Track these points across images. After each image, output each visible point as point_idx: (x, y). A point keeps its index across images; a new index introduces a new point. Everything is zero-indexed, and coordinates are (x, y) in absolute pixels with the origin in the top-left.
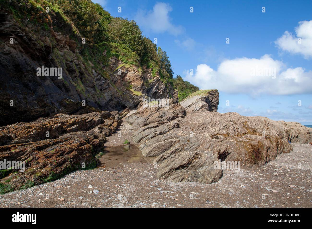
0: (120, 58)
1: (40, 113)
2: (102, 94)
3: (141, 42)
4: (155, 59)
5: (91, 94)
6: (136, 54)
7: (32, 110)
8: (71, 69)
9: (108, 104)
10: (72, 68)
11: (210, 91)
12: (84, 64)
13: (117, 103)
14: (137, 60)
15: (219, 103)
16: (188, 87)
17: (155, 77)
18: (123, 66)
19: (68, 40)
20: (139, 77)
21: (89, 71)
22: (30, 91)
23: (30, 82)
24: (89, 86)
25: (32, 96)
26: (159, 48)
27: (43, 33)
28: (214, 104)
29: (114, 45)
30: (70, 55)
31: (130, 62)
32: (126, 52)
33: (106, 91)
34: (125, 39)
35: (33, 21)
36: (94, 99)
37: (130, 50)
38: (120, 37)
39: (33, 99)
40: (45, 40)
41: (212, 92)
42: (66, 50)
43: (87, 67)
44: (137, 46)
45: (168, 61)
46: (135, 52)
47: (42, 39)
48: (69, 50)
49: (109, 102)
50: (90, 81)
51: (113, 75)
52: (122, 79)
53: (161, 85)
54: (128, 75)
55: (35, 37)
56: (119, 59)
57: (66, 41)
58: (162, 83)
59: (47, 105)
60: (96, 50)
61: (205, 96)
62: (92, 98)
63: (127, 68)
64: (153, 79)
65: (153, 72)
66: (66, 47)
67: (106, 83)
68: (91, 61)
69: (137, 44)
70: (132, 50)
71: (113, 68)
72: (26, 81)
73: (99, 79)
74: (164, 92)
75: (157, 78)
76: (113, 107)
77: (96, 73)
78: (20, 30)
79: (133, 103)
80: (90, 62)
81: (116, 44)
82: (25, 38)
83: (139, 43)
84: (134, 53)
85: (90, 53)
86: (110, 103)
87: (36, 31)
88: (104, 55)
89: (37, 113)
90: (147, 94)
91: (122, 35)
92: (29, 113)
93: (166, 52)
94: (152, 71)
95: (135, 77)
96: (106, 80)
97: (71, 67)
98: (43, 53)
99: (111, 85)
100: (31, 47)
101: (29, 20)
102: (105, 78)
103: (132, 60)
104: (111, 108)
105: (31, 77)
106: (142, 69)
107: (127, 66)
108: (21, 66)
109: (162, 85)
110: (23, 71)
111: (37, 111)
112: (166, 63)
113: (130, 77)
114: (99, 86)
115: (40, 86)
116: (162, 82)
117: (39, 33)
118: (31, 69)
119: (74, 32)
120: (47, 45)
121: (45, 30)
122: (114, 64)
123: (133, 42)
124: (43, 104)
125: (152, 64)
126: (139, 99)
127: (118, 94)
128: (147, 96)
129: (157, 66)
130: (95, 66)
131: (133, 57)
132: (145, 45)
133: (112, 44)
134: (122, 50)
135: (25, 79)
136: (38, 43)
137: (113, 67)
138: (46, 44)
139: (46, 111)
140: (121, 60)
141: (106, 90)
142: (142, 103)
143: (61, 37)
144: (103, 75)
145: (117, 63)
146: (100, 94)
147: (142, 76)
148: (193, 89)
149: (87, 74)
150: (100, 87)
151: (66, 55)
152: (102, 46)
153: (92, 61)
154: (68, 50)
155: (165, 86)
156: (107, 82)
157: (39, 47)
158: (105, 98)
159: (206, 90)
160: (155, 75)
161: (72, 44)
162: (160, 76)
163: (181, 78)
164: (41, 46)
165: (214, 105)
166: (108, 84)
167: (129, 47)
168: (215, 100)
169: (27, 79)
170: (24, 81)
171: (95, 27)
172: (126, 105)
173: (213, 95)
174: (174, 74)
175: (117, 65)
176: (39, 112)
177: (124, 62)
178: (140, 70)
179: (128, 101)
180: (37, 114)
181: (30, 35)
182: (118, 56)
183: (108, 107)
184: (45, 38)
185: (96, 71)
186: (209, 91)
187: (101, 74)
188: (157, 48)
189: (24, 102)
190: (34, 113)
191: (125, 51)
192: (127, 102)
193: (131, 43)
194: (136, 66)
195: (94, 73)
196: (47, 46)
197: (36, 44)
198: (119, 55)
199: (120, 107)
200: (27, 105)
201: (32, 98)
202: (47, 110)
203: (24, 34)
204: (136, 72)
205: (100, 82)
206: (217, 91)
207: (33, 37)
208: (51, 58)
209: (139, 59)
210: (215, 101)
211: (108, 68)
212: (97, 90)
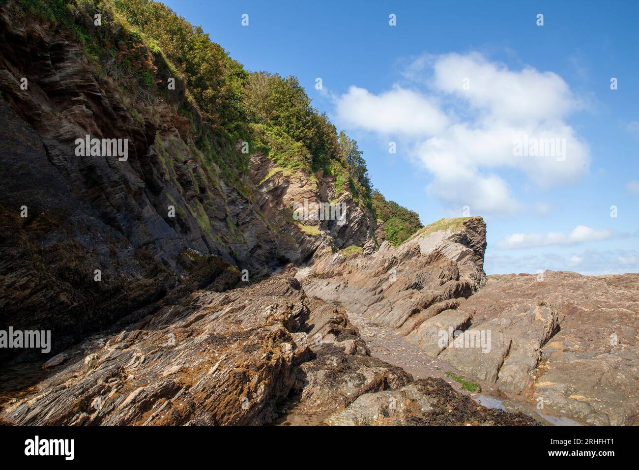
0: (271, 156)
1: (148, 291)
2: (241, 235)
3: (311, 122)
4: (340, 156)
5: (220, 235)
6: (304, 146)
7: (130, 283)
8: (185, 180)
9: (251, 256)
10: (185, 177)
11: (467, 221)
12: (205, 169)
13: (269, 253)
14: (306, 158)
15: (486, 246)
16: (396, 213)
17: (341, 194)
18: (277, 173)
19: (176, 115)
20: (313, 194)
21: (214, 184)
22: (121, 235)
23: (119, 211)
24: (215, 217)
25: (126, 248)
26: (341, 133)
27: (142, 93)
28: (477, 248)
29: (258, 128)
30: (182, 148)
31: (292, 164)
32: (283, 143)
33: (247, 227)
34: (279, 116)
35: (122, 63)
36: (228, 246)
37: (290, 137)
38: (267, 111)
39: (129, 254)
40: (146, 109)
41: (472, 222)
42: (172, 137)
43: (210, 174)
44: (303, 130)
45: (360, 160)
46: (301, 141)
47: (139, 107)
48: (179, 136)
49: (253, 251)
50: (218, 205)
51: (258, 191)
52: (277, 199)
53: (354, 211)
54: (288, 191)
55: (127, 101)
56: (269, 157)
57: (174, 117)
58: (356, 207)
59: (159, 269)
60: (224, 139)
61: (459, 232)
62: (224, 244)
63: (286, 177)
64: (338, 198)
65: (337, 183)
66: (172, 130)
67: (247, 208)
68: (216, 162)
69: (304, 126)
70: (294, 137)
71: (257, 178)
72: (109, 209)
73: (233, 202)
74: (361, 226)
75: (347, 195)
76: (261, 263)
77: (228, 188)
78: (95, 83)
79: (302, 252)
80: (214, 164)
81: (260, 125)
82: (106, 104)
83: (308, 123)
84: (299, 144)
85: (214, 145)
86: (255, 255)
87: (129, 89)
88: (237, 149)
89: (142, 290)
90: (329, 231)
91: (272, 107)
92: (125, 293)
93: (356, 142)
94: (335, 181)
95: (304, 195)
96: (247, 202)
97: (184, 175)
98: (143, 140)
99: (256, 214)
100: (119, 125)
101: (114, 61)
102: (245, 199)
103: (296, 158)
104: (259, 265)
105: (122, 198)
106: (316, 177)
107: (286, 172)
108: (99, 172)
109: (356, 211)
110: (103, 184)
111: (141, 285)
112: (357, 165)
113: (293, 196)
114: (233, 216)
115: (138, 219)
116: (357, 204)
117: (133, 93)
118: (119, 179)
119: (187, 98)
120: (151, 121)
121: (145, 87)
122: (258, 170)
123: (294, 120)
124: (152, 266)
125: (334, 167)
126: (314, 242)
127: (270, 233)
128: (329, 235)
129: (344, 170)
130: (225, 173)
131: (298, 152)
132: (318, 128)
133: (253, 125)
134: (274, 138)
135: (108, 204)
136: (133, 117)
137: (257, 174)
138: (147, 119)
139: (160, 284)
140: (273, 159)
141: (247, 225)
142: (321, 250)
143: (162, 107)
144: (241, 192)
145: (265, 165)
146: (236, 234)
147: (319, 194)
148: (407, 217)
149: (211, 190)
150: (236, 220)
151: (173, 148)
152: (234, 131)
153: (219, 162)
154: (178, 138)
155: (362, 214)
156: (249, 207)
157: (135, 126)
158: (246, 243)
159: (456, 219)
160: (341, 190)
161: (181, 124)
162: (352, 191)
163: (379, 195)
164: (139, 123)
165: (478, 251)
166: (251, 211)
167: (288, 133)
168: (478, 240)
169: (111, 204)
170: (104, 210)
171: (223, 89)
172: (288, 256)
173: (474, 229)
174: (372, 186)
175: (264, 170)
176: (145, 289)
177: (280, 164)
178: (313, 179)
179: (292, 248)
180: (141, 295)
181: (117, 96)
182: (265, 151)
183: (253, 262)
184: (146, 106)
185: (227, 185)
186: (465, 221)
187: (237, 190)
188: (338, 135)
189: (112, 264)
190: (135, 292)
191: (280, 140)
192: (289, 250)
193: (291, 123)
194: (305, 171)
195: (223, 188)
196: (150, 123)
197: (128, 118)
198: (270, 149)
199: (275, 261)
200: (119, 272)
201: (126, 251)
202: (161, 281)
203: (104, 92)
204: (306, 183)
205: (234, 207)
206: (482, 219)
207: (122, 102)
208: (152, 153)
209: (309, 156)
210: (479, 242)
211: (247, 177)
212: (230, 226)
